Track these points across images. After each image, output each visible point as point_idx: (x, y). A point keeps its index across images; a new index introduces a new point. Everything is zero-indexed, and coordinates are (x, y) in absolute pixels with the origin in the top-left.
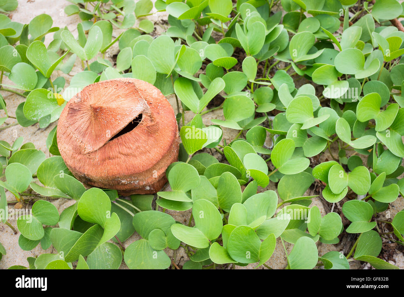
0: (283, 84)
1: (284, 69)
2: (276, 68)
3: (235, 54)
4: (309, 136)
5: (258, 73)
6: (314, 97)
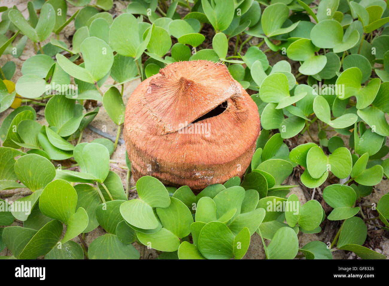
0: (256, 61)
1: (257, 46)
2: (248, 45)
3: (204, 31)
4: (286, 117)
5: (229, 50)
6: (290, 74)
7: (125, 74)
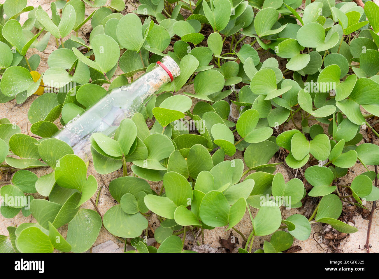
0: (248, 58)
1: (250, 44)
2: (242, 44)
4: (273, 107)
6: (277, 70)
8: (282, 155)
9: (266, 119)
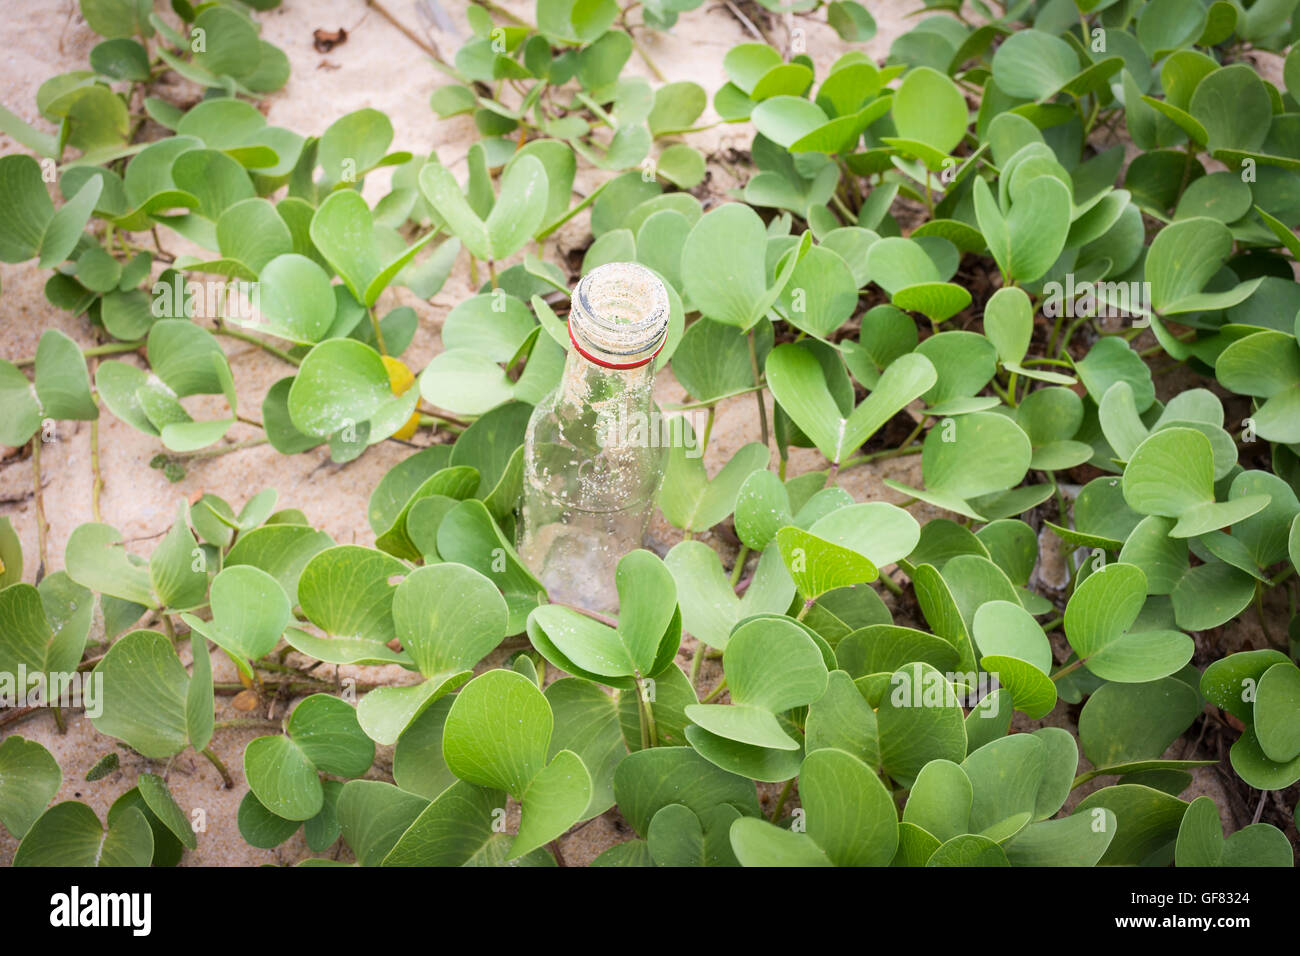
0: (1118, 383)
1: (1123, 335)
2: (1091, 331)
3: (961, 274)
4: (1195, 561)
5: (1033, 339)
6: (1218, 433)
7: (720, 377)
8: (1212, 731)
9: (1166, 598)
